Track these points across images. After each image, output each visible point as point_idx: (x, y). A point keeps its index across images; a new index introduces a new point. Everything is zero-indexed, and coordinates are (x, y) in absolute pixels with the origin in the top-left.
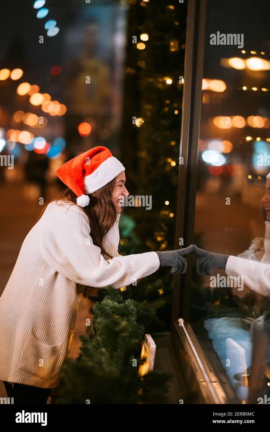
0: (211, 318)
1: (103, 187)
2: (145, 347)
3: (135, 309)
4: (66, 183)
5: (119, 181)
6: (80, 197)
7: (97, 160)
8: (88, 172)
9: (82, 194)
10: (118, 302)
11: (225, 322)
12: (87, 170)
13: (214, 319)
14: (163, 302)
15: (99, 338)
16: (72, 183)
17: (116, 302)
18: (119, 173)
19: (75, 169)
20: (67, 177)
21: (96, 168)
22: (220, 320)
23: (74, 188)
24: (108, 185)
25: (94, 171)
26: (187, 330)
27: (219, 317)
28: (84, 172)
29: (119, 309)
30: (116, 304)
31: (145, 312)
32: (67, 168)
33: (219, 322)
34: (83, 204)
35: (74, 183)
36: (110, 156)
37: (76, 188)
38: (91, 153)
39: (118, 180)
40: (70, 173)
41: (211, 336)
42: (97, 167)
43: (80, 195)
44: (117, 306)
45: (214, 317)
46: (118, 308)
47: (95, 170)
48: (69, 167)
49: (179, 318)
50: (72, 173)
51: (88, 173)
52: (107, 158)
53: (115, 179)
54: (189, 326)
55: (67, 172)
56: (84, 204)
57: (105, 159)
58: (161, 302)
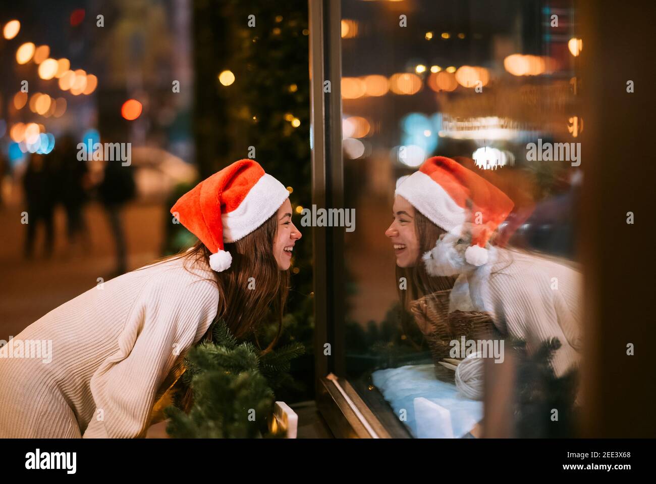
0: (383, 368)
1: (258, 228)
2: (277, 421)
3: (256, 357)
4: (193, 229)
5: (284, 216)
6: (216, 254)
7: (241, 184)
8: (231, 206)
9: (219, 249)
10: (226, 346)
11: (409, 373)
12: (229, 203)
13: (389, 369)
14: (302, 347)
15: (199, 408)
16: (202, 229)
17: (222, 346)
18: (282, 203)
19: (207, 205)
20: (195, 220)
21: (244, 199)
22: (400, 370)
23: (206, 237)
24: (266, 224)
25: (240, 203)
26: (344, 390)
27: (395, 366)
28: (224, 207)
29: (230, 358)
30: (224, 350)
31: (272, 366)
32: (191, 204)
33: (398, 374)
34: (220, 267)
35: (206, 230)
36: (262, 175)
37: (210, 238)
38: (231, 174)
39: (281, 215)
40: (198, 213)
41: (388, 396)
42: (245, 197)
43: (217, 251)
44: (225, 353)
45: (388, 367)
46: (226, 356)
47: (242, 201)
48: (195, 202)
49: (328, 373)
50: (202, 212)
51: (229, 207)
52: (258, 179)
53: (276, 214)
54: (348, 385)
55: (193, 210)
56: (222, 266)
57: (255, 181)
58: (298, 348)
